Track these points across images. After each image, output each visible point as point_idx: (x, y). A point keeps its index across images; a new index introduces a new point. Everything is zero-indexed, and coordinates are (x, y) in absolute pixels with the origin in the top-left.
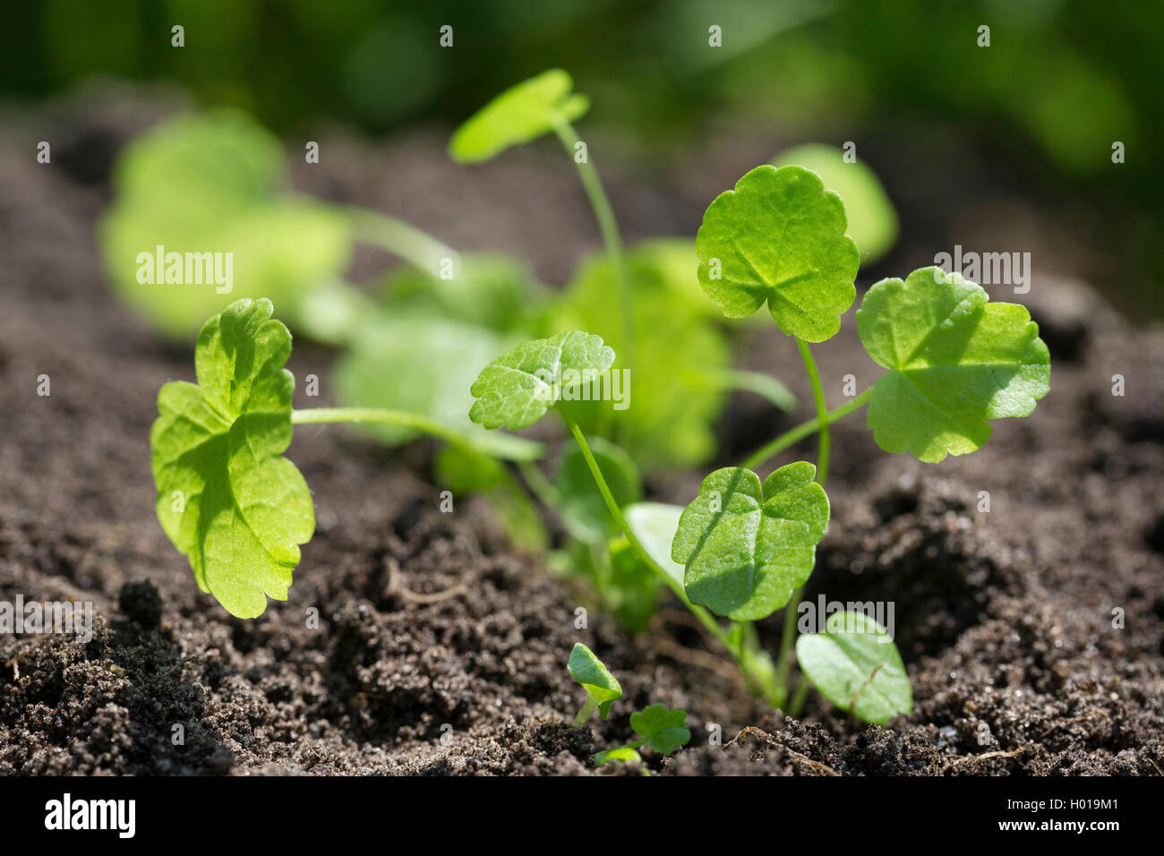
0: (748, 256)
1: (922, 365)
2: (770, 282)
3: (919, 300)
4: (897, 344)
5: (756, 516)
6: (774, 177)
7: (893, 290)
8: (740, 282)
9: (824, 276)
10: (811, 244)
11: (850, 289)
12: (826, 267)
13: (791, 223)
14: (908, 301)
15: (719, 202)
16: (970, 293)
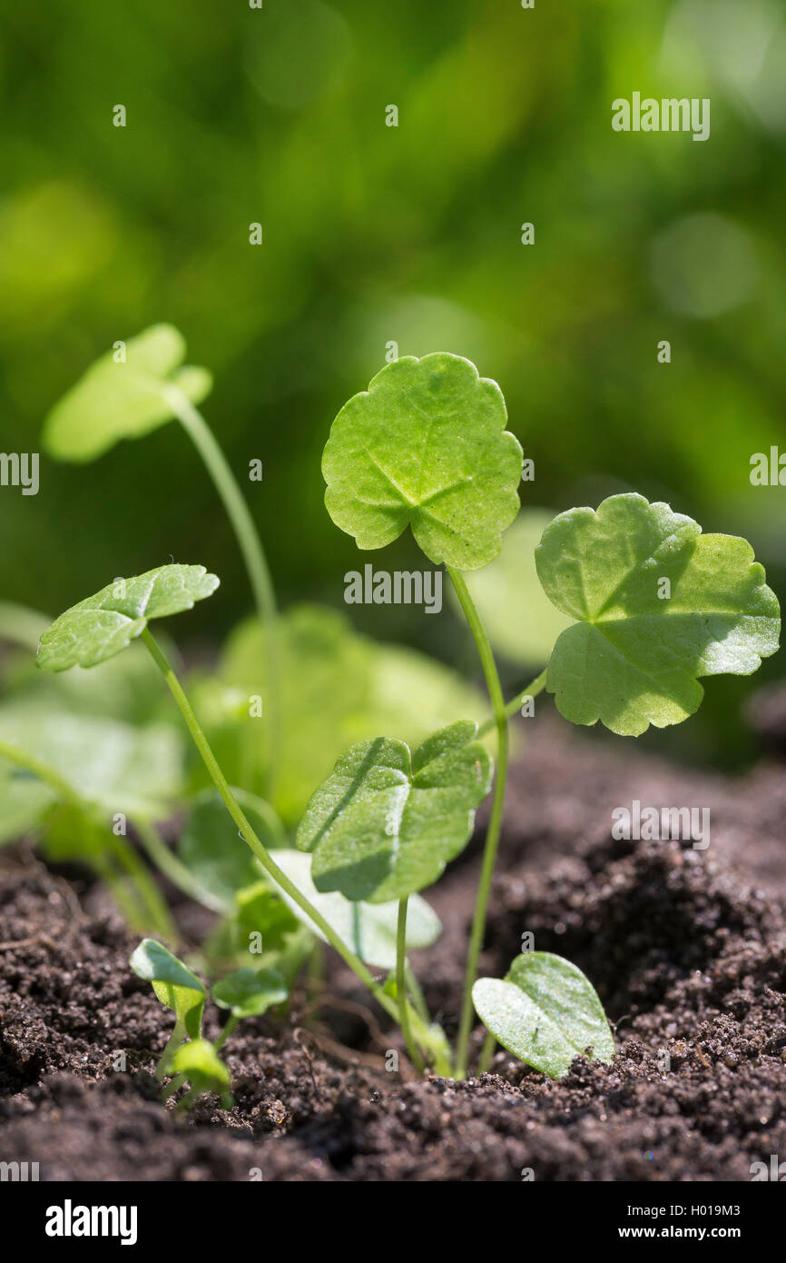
0: (386, 470)
1: (618, 615)
2: (413, 500)
3: (615, 533)
4: (586, 590)
5: (403, 791)
6: (415, 369)
7: (582, 522)
8: (377, 504)
9: (481, 485)
10: (463, 446)
11: (512, 498)
12: (481, 473)
13: (438, 422)
14: (602, 536)
15: (349, 407)
16: (680, 526)
